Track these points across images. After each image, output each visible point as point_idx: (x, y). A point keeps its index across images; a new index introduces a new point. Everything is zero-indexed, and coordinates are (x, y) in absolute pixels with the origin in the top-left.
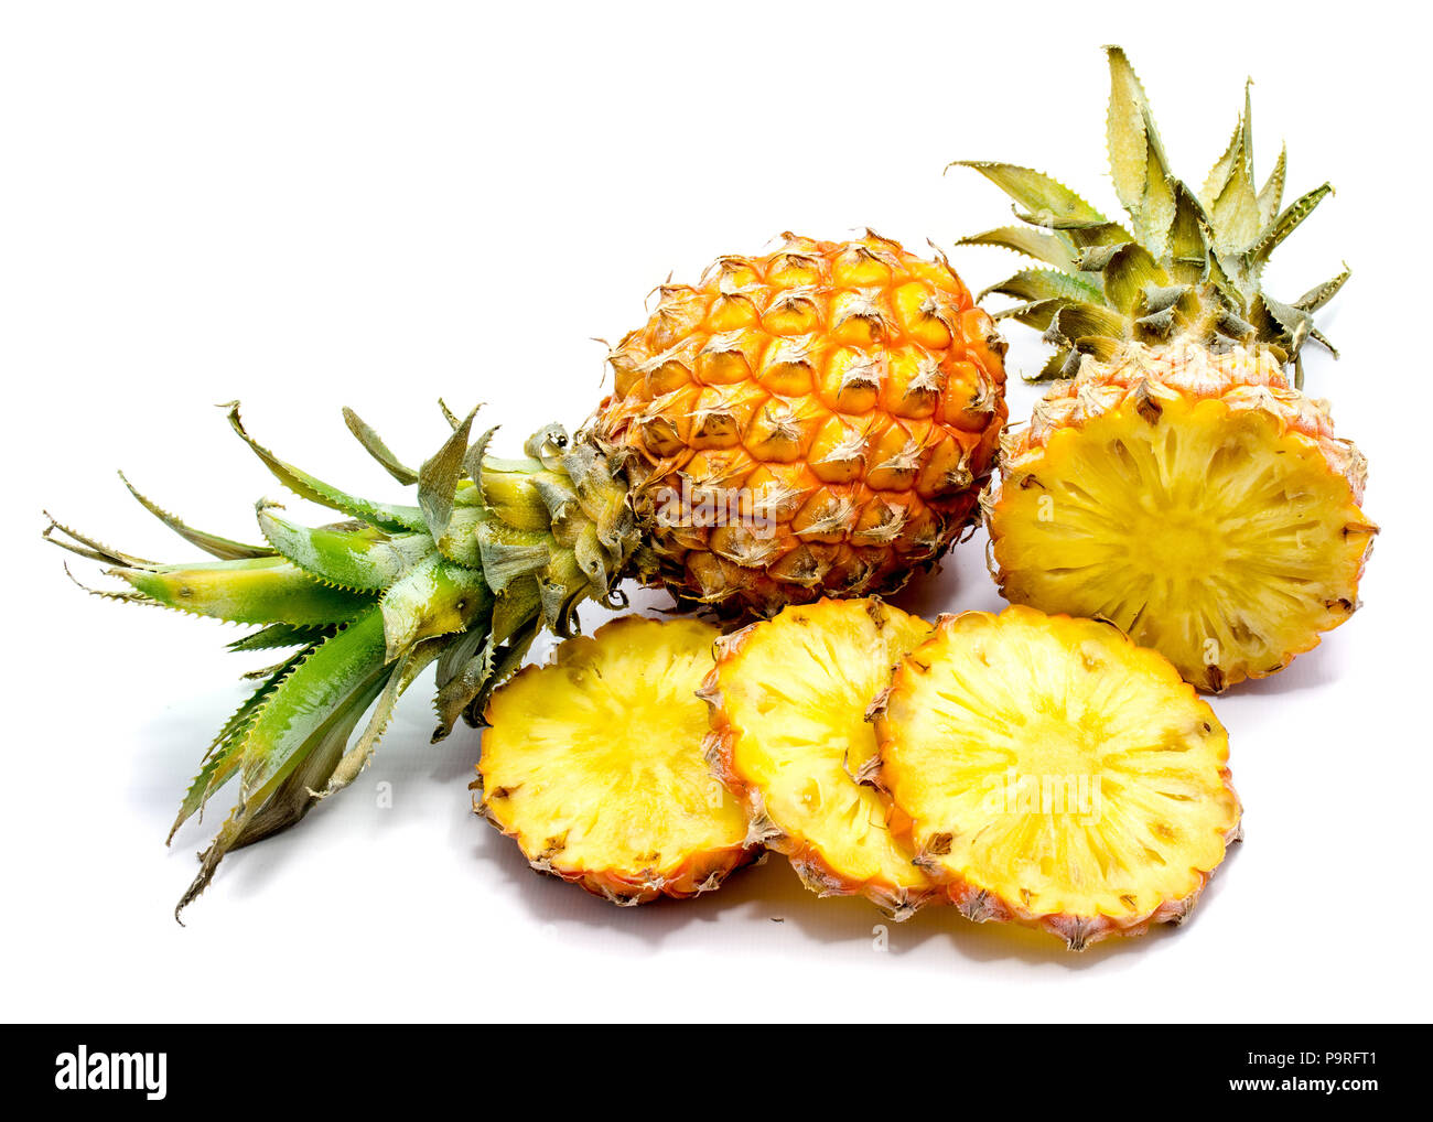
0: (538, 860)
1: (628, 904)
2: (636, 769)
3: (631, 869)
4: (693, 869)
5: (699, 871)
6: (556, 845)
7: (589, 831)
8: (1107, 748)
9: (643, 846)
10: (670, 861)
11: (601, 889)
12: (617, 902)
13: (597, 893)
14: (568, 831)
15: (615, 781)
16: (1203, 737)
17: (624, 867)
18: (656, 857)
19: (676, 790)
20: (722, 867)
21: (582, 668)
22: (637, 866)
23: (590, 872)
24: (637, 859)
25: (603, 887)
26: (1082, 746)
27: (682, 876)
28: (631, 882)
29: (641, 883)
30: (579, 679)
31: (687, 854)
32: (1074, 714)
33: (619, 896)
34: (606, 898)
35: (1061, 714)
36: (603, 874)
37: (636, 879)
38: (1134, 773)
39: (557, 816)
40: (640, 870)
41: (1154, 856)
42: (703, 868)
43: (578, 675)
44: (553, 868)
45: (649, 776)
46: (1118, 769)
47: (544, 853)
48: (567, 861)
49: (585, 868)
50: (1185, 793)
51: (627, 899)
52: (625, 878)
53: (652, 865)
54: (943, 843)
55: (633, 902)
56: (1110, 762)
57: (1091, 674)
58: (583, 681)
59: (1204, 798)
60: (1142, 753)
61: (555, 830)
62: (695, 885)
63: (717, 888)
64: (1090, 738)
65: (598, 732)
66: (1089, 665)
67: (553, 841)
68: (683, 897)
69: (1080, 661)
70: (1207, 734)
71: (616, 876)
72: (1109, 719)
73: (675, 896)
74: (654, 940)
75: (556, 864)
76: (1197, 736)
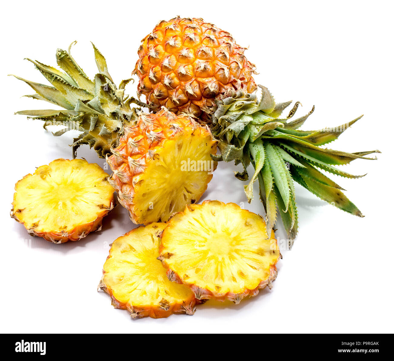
0: (30, 230)
1: (58, 243)
2: (61, 203)
3: (58, 231)
4: (77, 230)
5: (79, 232)
6: (35, 225)
7: (46, 221)
8: (238, 247)
9: (62, 225)
10: (70, 228)
11: (50, 239)
12: (55, 242)
13: (49, 240)
14: (39, 221)
15: (54, 206)
16: (271, 254)
17: (56, 231)
18: (66, 227)
19: (73, 208)
20: (86, 230)
21: (45, 174)
22: (60, 230)
23: (46, 233)
24: (60, 228)
25: (50, 238)
26: (231, 244)
27: (74, 233)
28: (58, 235)
29: (61, 235)
30: (44, 177)
31: (75, 226)
32: (233, 235)
33: (55, 240)
34: (52, 242)
35: (229, 234)
36: (50, 233)
37: (60, 234)
38: (243, 256)
39: (36, 217)
40: (61, 231)
41: (234, 279)
42: (80, 230)
43: (44, 176)
44: (34, 232)
45: (64, 205)
46: (238, 253)
47: (32, 228)
48: (39, 230)
49: (44, 232)
50: (256, 267)
51: (58, 241)
52: (56, 234)
53: (65, 230)
54: (169, 255)
55: (60, 242)
56: (237, 251)
57: (246, 227)
58: (45, 178)
59: (261, 270)
60: (249, 252)
61: (35, 221)
62: (78, 236)
63: (85, 236)
64: (234, 243)
65: (49, 192)
66: (247, 224)
67: (34, 224)
68: (75, 240)
69: (244, 222)
70: (273, 254)
71: (54, 234)
72: (243, 240)
73: (72, 240)
74: (65, 252)
75: (35, 231)
76: (269, 253)
